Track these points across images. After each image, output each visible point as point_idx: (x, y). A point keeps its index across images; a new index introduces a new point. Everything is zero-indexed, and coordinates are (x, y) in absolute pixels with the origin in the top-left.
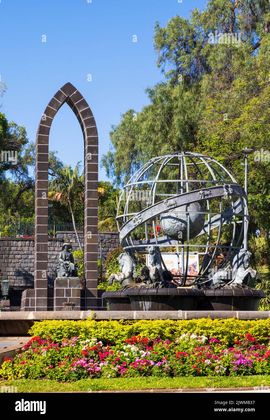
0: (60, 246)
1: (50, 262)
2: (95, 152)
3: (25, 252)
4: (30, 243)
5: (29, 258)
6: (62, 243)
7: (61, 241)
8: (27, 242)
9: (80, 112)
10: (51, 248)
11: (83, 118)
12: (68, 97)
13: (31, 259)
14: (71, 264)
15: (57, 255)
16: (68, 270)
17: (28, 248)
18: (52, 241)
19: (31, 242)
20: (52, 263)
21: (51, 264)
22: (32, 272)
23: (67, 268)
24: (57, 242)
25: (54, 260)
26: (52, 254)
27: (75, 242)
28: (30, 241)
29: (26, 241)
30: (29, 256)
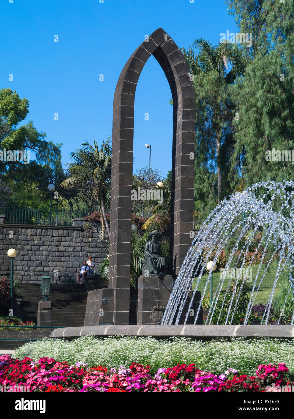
0: (78, 236)
1: (66, 255)
2: (191, 117)
3: (36, 242)
4: (42, 232)
5: (40, 249)
6: (80, 233)
7: (79, 230)
8: (39, 231)
9: (173, 66)
10: (67, 238)
11: (178, 74)
12: (160, 46)
13: (43, 251)
14: (160, 258)
15: (74, 247)
16: (157, 265)
17: (39, 237)
18: (69, 230)
19: (44, 231)
20: (69, 256)
21: (67, 257)
22: (43, 266)
23: (156, 263)
24: (75, 231)
25: (71, 253)
26: (68, 245)
27: (96, 231)
28: (42, 229)
29: (37, 229)
30: (41, 247)
